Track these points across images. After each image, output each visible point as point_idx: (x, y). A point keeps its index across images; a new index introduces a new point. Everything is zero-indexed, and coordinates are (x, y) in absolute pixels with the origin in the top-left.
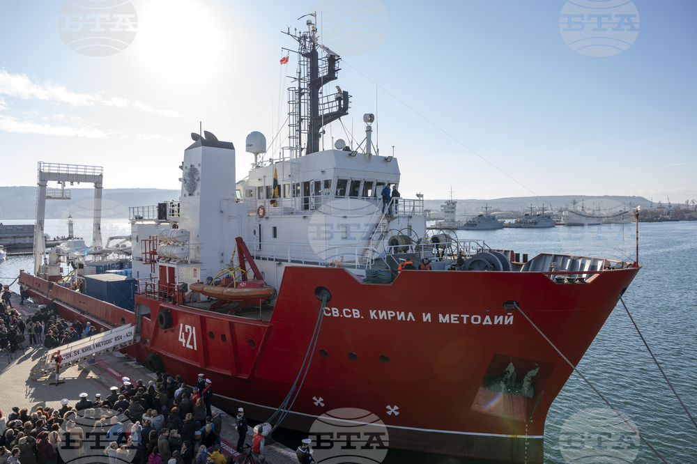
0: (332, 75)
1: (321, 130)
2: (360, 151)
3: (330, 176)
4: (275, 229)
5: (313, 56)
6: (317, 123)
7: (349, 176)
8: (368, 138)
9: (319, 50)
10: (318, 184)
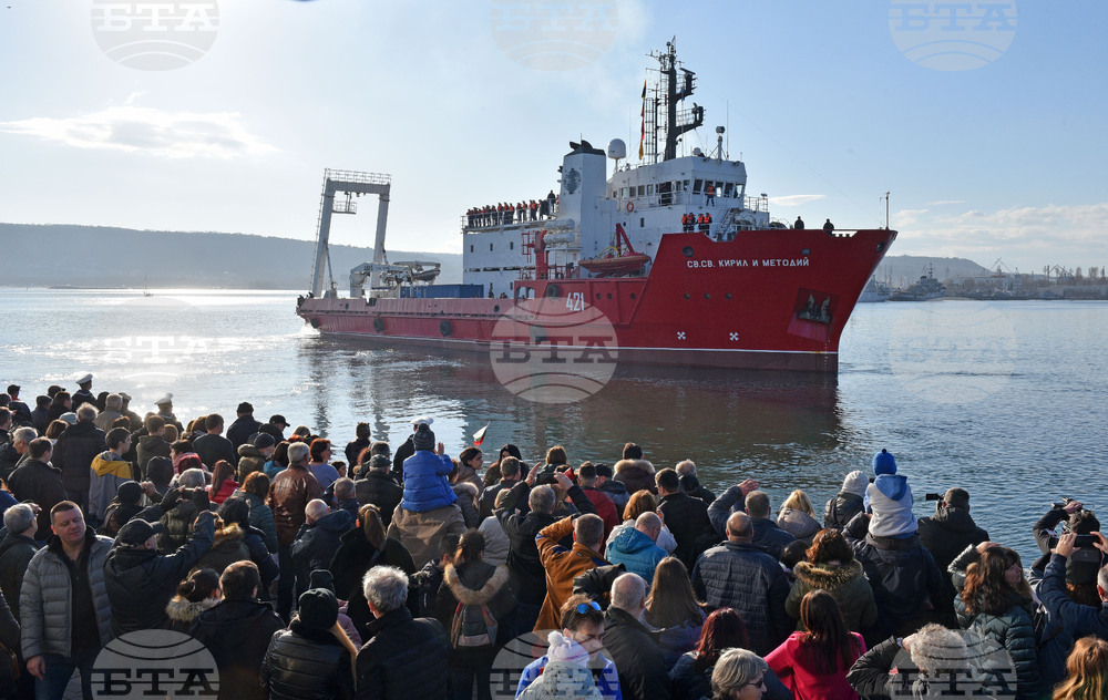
0: (688, 91)
1: (678, 138)
2: (713, 157)
3: (689, 177)
4: (642, 219)
5: (672, 74)
6: (674, 132)
7: (705, 177)
8: (720, 146)
9: (677, 67)
10: (679, 183)
